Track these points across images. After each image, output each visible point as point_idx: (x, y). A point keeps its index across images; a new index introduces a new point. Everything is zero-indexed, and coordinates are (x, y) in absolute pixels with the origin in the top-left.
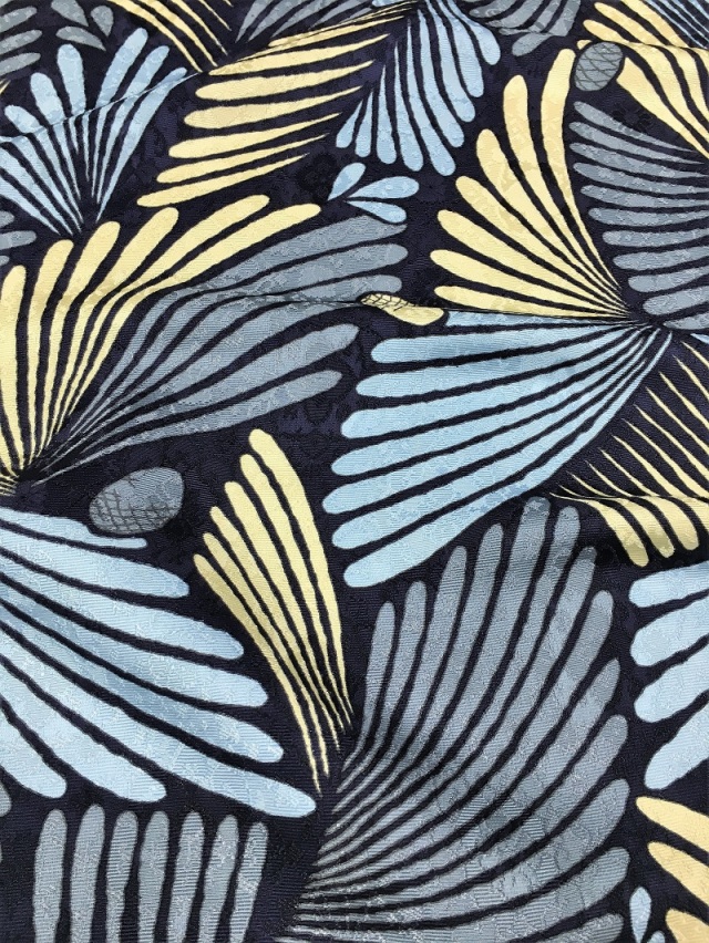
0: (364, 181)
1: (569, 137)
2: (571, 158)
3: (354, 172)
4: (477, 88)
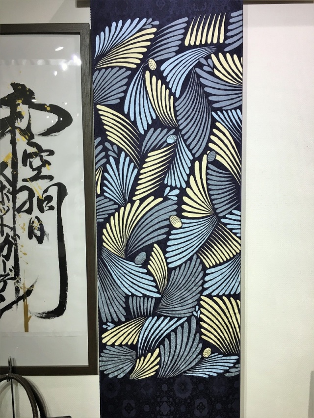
0: (170, 191)
1: (207, 174)
2: (207, 179)
3: (168, 189)
4: (190, 165)
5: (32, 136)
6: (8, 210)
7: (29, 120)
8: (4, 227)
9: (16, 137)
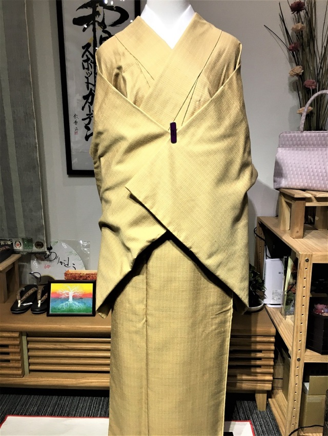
5: (105, 27)
6: (92, 73)
7: (104, 16)
8: (90, 85)
9: (96, 27)
